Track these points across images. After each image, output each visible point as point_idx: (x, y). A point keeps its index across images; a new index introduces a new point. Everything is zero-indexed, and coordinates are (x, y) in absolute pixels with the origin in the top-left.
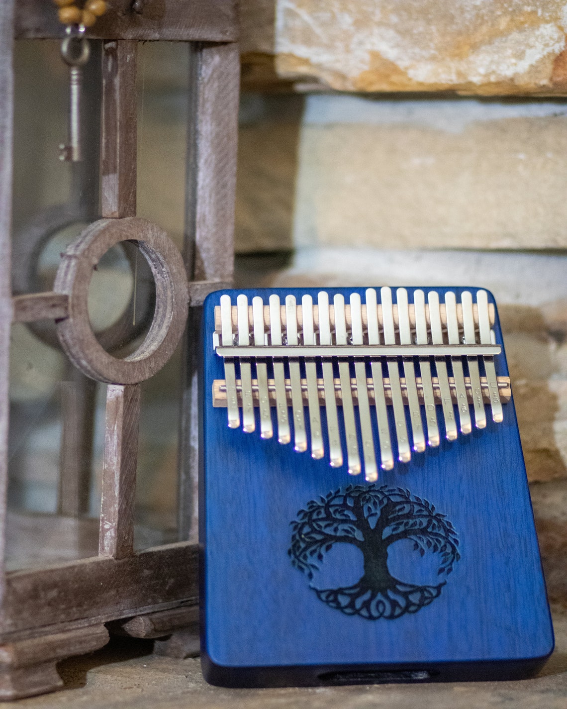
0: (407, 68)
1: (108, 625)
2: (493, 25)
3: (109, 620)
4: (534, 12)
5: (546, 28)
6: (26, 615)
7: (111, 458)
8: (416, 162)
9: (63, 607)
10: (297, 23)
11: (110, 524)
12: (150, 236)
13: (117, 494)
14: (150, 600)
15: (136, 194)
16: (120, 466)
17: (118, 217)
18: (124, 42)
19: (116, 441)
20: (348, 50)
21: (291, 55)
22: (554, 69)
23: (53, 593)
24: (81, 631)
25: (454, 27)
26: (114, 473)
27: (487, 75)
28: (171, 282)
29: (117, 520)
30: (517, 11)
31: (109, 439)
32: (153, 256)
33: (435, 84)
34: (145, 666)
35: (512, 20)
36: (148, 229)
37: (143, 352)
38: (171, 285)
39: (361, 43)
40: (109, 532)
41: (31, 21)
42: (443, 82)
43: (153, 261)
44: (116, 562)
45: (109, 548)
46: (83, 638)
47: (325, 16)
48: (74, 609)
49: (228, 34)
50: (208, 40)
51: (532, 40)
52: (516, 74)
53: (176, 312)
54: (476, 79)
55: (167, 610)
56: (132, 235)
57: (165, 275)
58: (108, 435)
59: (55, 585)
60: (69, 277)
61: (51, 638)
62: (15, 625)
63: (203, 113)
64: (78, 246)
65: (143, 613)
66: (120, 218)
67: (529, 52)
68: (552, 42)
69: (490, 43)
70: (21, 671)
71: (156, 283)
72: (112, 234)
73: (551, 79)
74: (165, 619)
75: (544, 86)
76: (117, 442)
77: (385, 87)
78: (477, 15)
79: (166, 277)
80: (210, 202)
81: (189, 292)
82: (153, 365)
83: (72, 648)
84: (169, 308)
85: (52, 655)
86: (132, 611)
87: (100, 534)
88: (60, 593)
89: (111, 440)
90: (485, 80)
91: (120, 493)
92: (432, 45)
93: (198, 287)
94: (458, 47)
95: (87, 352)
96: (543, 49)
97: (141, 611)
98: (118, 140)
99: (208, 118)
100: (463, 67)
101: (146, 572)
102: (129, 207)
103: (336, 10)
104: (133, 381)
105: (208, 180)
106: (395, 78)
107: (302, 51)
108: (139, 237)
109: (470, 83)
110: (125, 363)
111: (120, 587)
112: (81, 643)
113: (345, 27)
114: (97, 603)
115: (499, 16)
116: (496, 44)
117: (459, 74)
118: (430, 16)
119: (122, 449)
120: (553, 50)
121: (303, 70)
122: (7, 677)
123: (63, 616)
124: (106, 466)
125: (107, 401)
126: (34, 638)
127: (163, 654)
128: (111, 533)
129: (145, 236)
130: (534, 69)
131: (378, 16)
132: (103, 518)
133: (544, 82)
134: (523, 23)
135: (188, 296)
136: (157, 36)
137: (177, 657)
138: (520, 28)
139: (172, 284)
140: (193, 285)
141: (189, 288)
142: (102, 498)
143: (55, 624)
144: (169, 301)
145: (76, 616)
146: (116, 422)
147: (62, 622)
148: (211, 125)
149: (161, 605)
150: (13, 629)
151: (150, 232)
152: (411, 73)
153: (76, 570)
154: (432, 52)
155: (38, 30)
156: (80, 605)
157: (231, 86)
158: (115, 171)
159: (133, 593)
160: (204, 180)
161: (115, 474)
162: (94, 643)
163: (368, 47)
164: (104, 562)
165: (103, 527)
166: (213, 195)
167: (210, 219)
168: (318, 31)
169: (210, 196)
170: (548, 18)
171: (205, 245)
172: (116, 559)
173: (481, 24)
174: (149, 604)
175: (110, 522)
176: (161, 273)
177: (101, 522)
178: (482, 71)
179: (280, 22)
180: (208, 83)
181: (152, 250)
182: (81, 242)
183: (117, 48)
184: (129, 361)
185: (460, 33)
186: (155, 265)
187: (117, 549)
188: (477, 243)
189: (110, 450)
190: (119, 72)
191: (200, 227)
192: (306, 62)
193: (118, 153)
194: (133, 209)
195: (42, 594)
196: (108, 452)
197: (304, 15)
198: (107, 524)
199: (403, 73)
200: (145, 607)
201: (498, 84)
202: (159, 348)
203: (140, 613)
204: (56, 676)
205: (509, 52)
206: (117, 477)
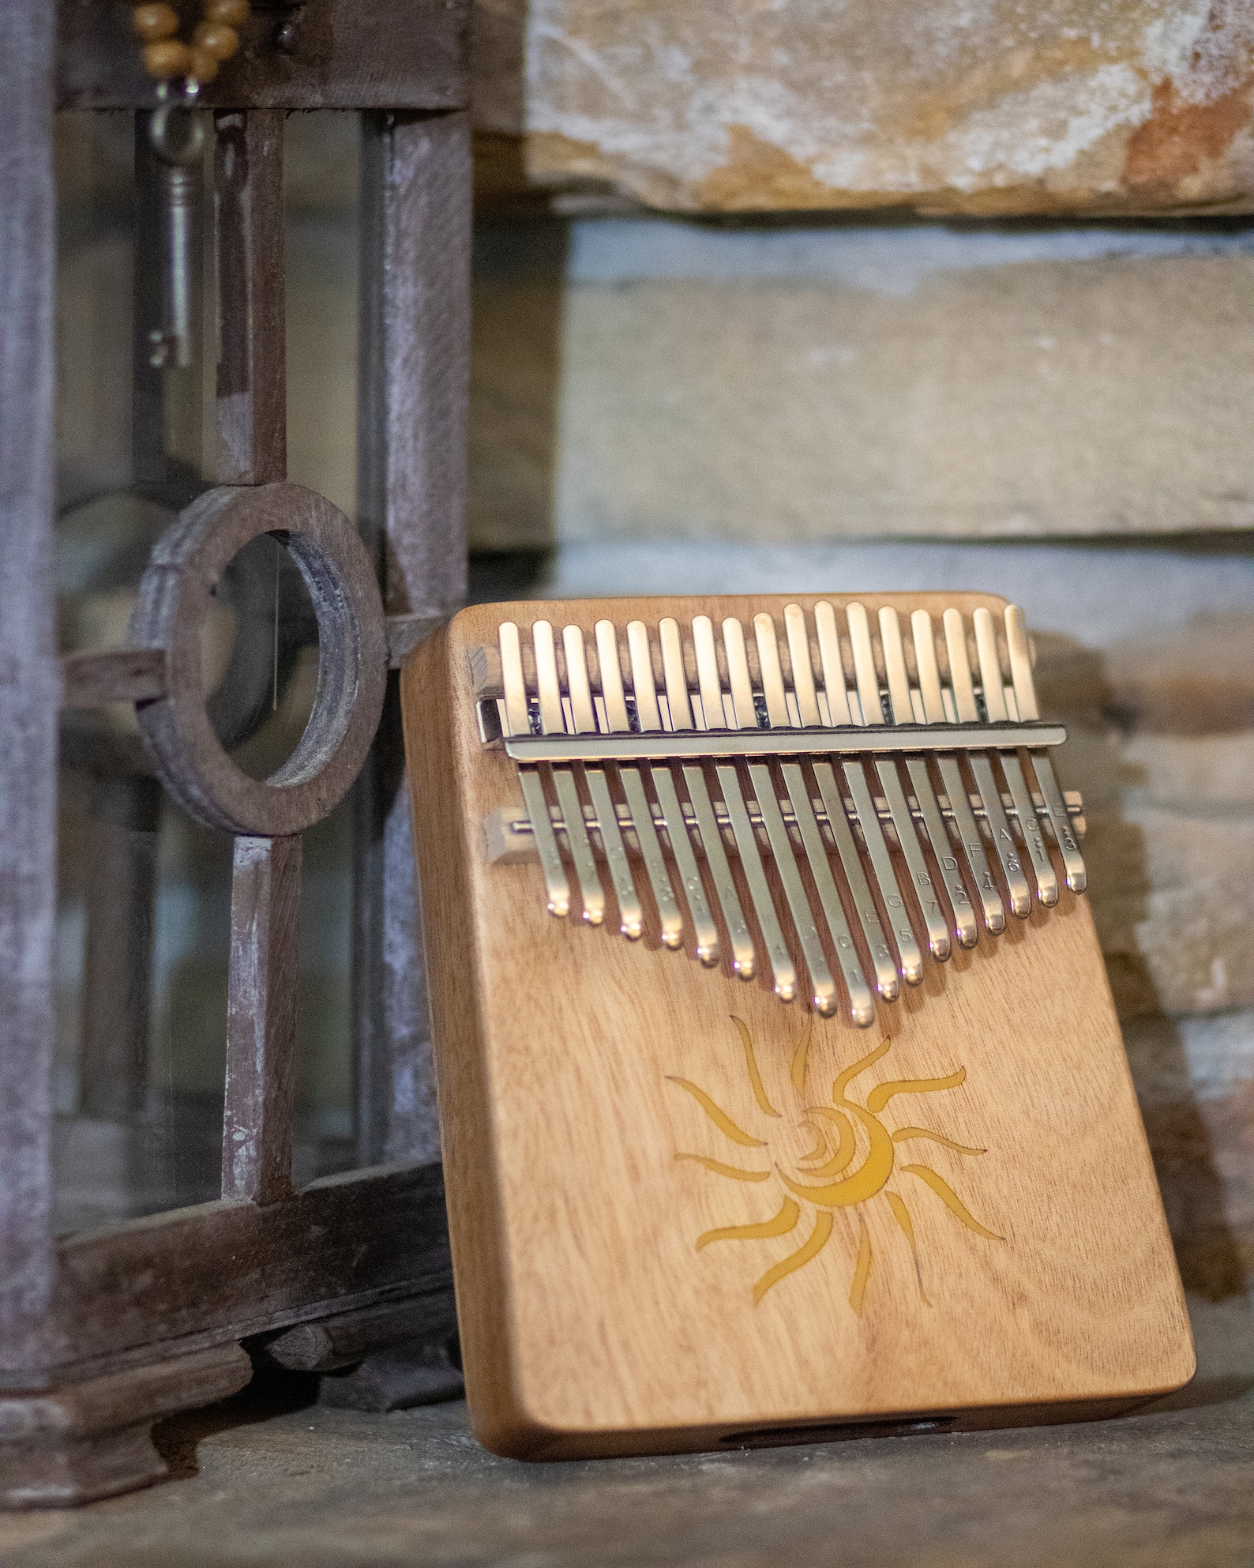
0: (811, 161)
1: (248, 1343)
2: (997, 68)
3: (248, 1333)
4: (1084, 41)
5: (1110, 74)
6: (95, 1326)
7: (245, 991)
8: (817, 357)
9: (162, 1307)
10: (569, 69)
11: (246, 1131)
12: (313, 521)
13: (259, 1067)
14: (323, 1290)
15: (285, 432)
16: (265, 1008)
17: (252, 482)
18: (257, 114)
19: (255, 956)
20: (680, 125)
21: (556, 137)
22: (1131, 159)
23: (145, 1279)
24: (199, 1357)
25: (913, 73)
26: (252, 1024)
27: (986, 173)
28: (353, 619)
29: (260, 1122)
30: (1048, 38)
31: (241, 952)
32: (317, 565)
33: (875, 193)
34: (312, 1428)
35: (1038, 57)
36: (309, 507)
37: (302, 767)
38: (353, 624)
39: (709, 109)
40: (244, 1147)
41: (86, 72)
42: (891, 189)
43: (314, 574)
44: (259, 1210)
45: (244, 1183)
46: (204, 1373)
47: (630, 53)
48: (184, 1312)
49: (449, 93)
50: (413, 106)
51: (1081, 99)
52: (1049, 170)
53: (363, 682)
54: (963, 182)
55: (355, 1310)
56: (281, 520)
57: (340, 604)
58: (239, 943)
59: (147, 1263)
60: (165, 611)
61: (142, 1373)
62: (74, 1348)
63: (398, 260)
64: (177, 545)
65: (311, 1317)
66: (255, 485)
67: (1075, 123)
68: (1124, 102)
69: (991, 104)
70: (87, 1446)
71: (321, 621)
72: (244, 520)
73: (1124, 180)
74: (353, 1330)
75: (1108, 195)
76: (259, 958)
77: (762, 201)
78: (964, 50)
79: (342, 607)
80: (415, 448)
81: (387, 640)
82: (324, 794)
83: (184, 1395)
84: (349, 673)
85: (147, 1410)
86: (291, 1313)
87: (224, 1153)
88: (157, 1277)
89: (245, 952)
90: (982, 184)
91: (266, 1065)
92: (865, 111)
93: (404, 627)
94: (921, 116)
95: (203, 768)
96: (1106, 118)
97: (307, 1313)
98: (250, 321)
99: (409, 271)
100: (934, 156)
101: (316, 1231)
102: (274, 462)
103: (652, 41)
104: (288, 829)
105: (409, 403)
106: (785, 182)
107: (580, 127)
108: (292, 524)
109: (951, 191)
110: (273, 790)
111: (269, 1263)
112: (200, 1382)
113: (674, 75)
114: (226, 1299)
115: (1010, 49)
116: (1005, 107)
117: (926, 171)
118: (859, 52)
119: (269, 971)
120: (1127, 119)
121: (582, 167)
122: (61, 1459)
123: (162, 1328)
124: (234, 1010)
125: (235, 872)
126: (112, 1373)
127: (339, 1403)
128: (247, 1149)
129: (305, 522)
130: (1087, 160)
131: (745, 52)
132: (229, 1118)
133: (1110, 185)
134: (1062, 63)
135: (384, 647)
136: (317, 99)
137: (371, 1410)
138: (1055, 74)
139: (356, 622)
140: (393, 622)
141: (388, 630)
142: (227, 1076)
143: (148, 1344)
144: (349, 658)
145: (187, 1328)
146: (256, 915)
147: (162, 1340)
148: (415, 286)
149: (345, 1299)
150: (71, 1356)
151: (314, 513)
152: (820, 171)
153: (186, 1229)
154: (866, 125)
155: (98, 91)
156: (194, 1304)
157: (454, 202)
158: (243, 389)
159: (292, 1275)
160: (402, 402)
161: (256, 1026)
162: (224, 1383)
163: (726, 116)
164: (238, 1210)
165: (230, 1136)
166: (422, 434)
167: (416, 483)
168: (616, 84)
169: (416, 437)
170: (1114, 53)
171: (407, 539)
172: (260, 1204)
173: (972, 67)
174: (322, 1298)
175: (245, 1127)
176: (331, 599)
177: (225, 1128)
178: (975, 164)
179: (534, 65)
180: (406, 198)
181: (317, 552)
182: (184, 537)
183: (245, 127)
184: (279, 786)
185: (925, 85)
186: (318, 583)
187: (261, 1183)
188: (954, 526)
189: (244, 975)
190: (250, 177)
191: (395, 502)
192: (589, 150)
193: (251, 348)
194: (281, 466)
195: (124, 1282)
196: (239, 979)
197: (585, 52)
198: (240, 1131)
199: (802, 171)
200: (315, 1305)
201: (1010, 191)
202: (335, 757)
203: (304, 1318)
204: (152, 1453)
205: (1033, 124)
206: (260, 1030)
